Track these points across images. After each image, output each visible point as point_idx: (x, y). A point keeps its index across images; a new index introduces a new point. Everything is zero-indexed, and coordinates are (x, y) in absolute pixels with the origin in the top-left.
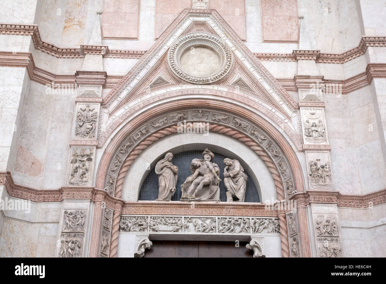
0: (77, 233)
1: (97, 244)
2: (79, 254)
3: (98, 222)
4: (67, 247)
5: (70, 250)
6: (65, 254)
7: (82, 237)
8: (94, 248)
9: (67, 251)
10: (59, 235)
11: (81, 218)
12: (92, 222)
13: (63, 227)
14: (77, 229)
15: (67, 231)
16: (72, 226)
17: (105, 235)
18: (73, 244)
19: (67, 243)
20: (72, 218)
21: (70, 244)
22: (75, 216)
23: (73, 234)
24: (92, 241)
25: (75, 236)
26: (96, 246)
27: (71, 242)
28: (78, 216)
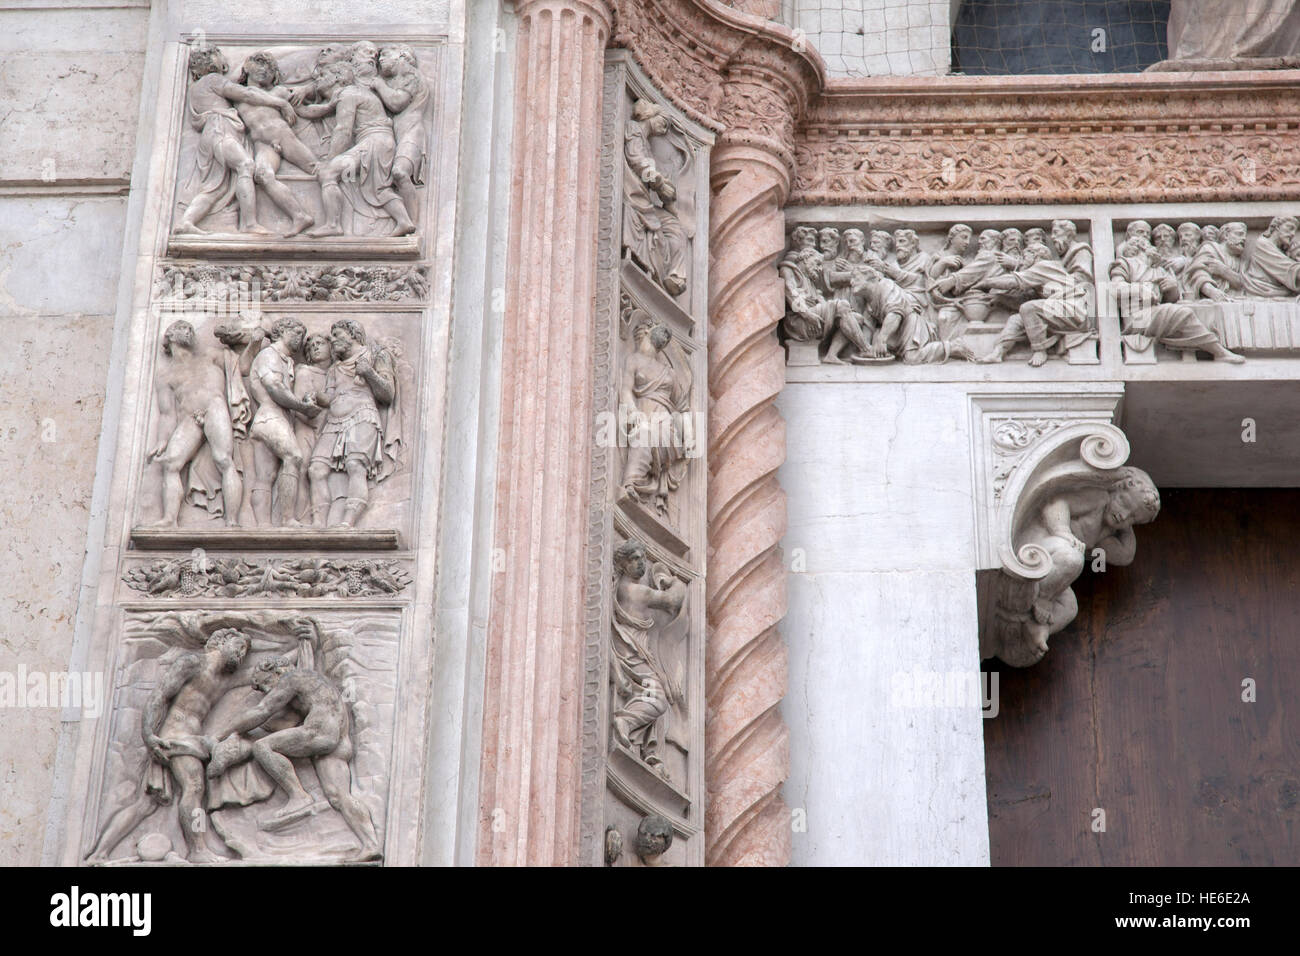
0: (340, 267)
1: (574, 389)
2: (387, 469)
3: (573, 174)
4: (237, 393)
5: (272, 423)
6: (221, 455)
7: (407, 299)
8: (550, 421)
9: (244, 431)
10: (142, 283)
11: (382, 118)
12: (506, 180)
13: (179, 205)
14: (340, 221)
15: (223, 235)
16: (279, 188)
17: (647, 345)
18: (305, 370)
19: (231, 358)
20: (280, 109)
21: (271, 363)
22: (310, 98)
23: (294, 275)
24: (516, 359)
25: (330, 287)
26: (574, 406)
27: (279, 344)
28: (348, 96)
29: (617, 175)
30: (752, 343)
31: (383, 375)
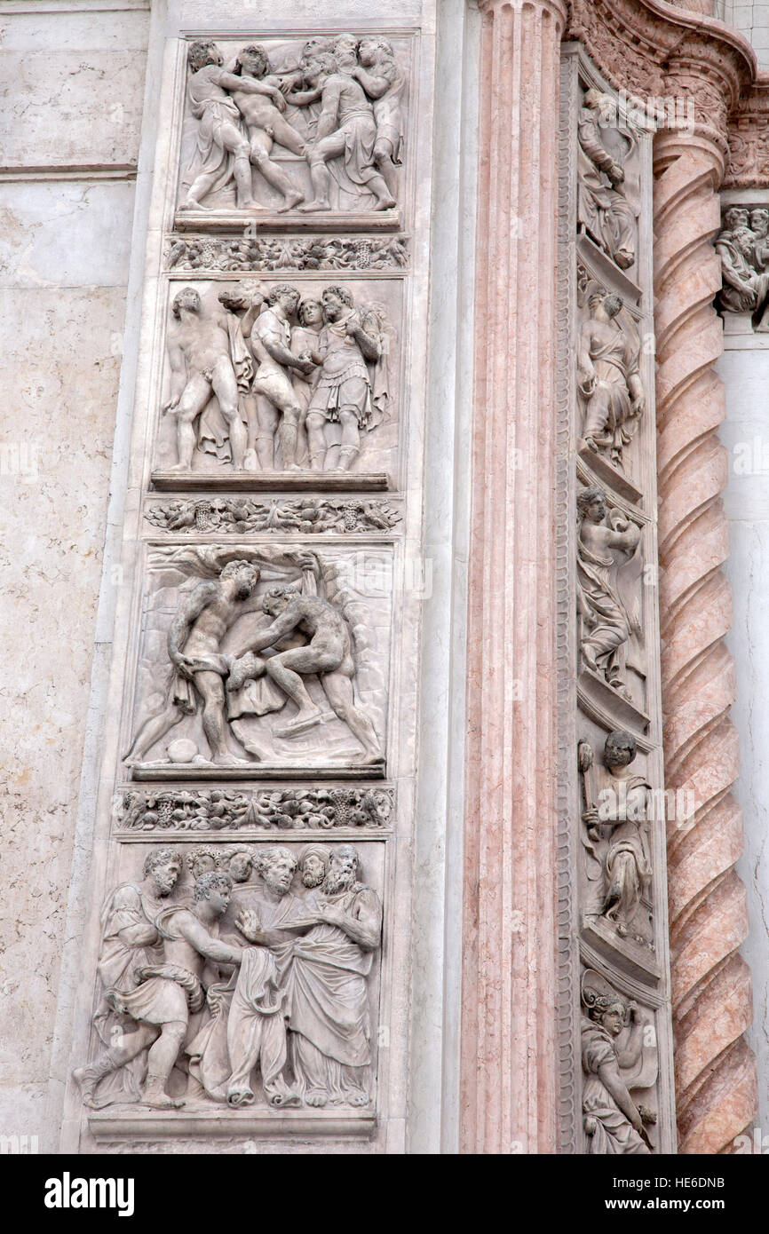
0: (328, 239)
1: (541, 349)
2: (376, 420)
3: (536, 154)
4: (240, 352)
5: (272, 378)
6: (228, 407)
7: (389, 267)
8: (520, 377)
9: (247, 386)
10: (153, 255)
11: (364, 102)
12: (473, 161)
13: (183, 185)
14: (327, 197)
15: (222, 211)
16: (272, 168)
17: (601, 312)
18: (300, 331)
19: (233, 321)
20: (271, 97)
21: (270, 325)
22: (298, 87)
23: (288, 247)
24: (487, 321)
25: (320, 257)
26: (542, 363)
27: (277, 308)
28: (332, 84)
29: (573, 158)
30: (693, 312)
31: (370, 334)
